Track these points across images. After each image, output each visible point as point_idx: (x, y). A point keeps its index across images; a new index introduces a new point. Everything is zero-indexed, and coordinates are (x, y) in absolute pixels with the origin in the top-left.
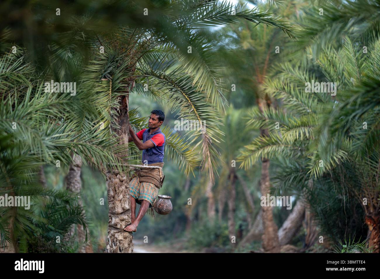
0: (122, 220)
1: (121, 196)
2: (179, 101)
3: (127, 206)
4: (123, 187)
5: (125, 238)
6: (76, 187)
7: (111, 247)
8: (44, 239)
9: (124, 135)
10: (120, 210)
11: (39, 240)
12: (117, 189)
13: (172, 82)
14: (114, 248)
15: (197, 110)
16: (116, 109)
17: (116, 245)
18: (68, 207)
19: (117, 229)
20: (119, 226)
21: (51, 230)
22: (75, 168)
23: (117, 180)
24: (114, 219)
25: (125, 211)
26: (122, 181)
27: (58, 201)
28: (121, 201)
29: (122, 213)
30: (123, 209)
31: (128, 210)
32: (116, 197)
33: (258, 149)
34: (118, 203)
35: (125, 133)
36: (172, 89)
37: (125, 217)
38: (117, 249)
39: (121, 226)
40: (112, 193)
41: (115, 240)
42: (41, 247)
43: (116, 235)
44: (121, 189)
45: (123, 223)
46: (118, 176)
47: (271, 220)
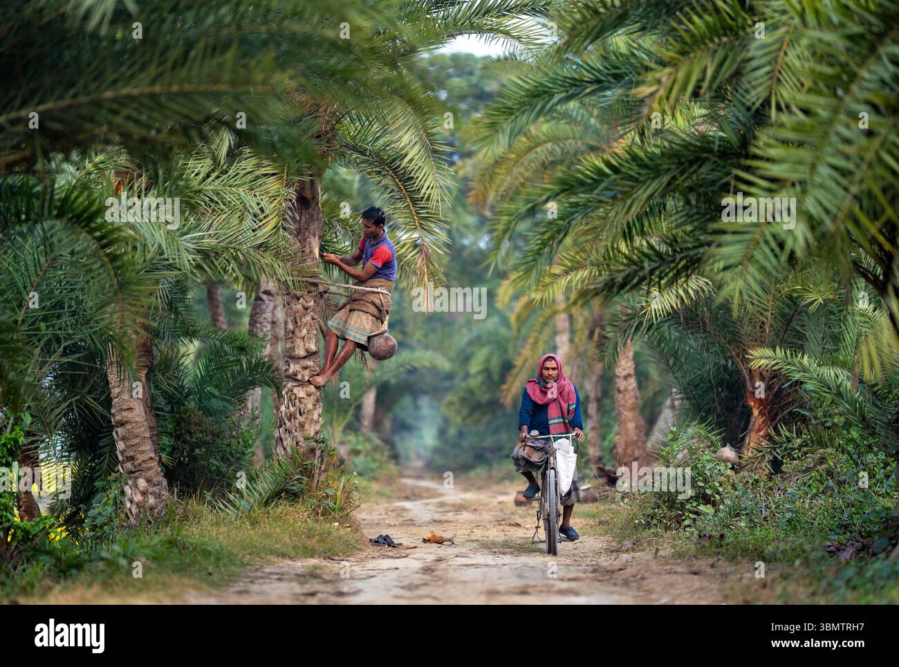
0: (305, 368)
1: (304, 332)
2: (389, 190)
3: (313, 347)
4: (308, 318)
5: (309, 395)
6: (265, 329)
7: (288, 408)
8: (201, 412)
9: (312, 238)
10: (302, 353)
11: (193, 412)
12: (298, 320)
13: (382, 162)
14: (292, 409)
15: (414, 204)
16: (291, 201)
17: (294, 405)
18: (244, 359)
19: (297, 380)
20: (299, 377)
21: (215, 396)
22: (265, 297)
23: (299, 307)
24: (292, 366)
25: (310, 355)
26: (306, 309)
27: (226, 348)
28: (303, 338)
29: (304, 357)
30: (307, 350)
31: (315, 353)
32: (297, 331)
33: (567, 273)
34: (299, 342)
35: (314, 235)
36: (380, 172)
37: (310, 363)
38: (295, 412)
39: (303, 376)
40: (290, 326)
41: (293, 397)
42: (196, 424)
43: (295, 390)
44: (304, 320)
45: (307, 372)
46: (301, 300)
47: (632, 409)
